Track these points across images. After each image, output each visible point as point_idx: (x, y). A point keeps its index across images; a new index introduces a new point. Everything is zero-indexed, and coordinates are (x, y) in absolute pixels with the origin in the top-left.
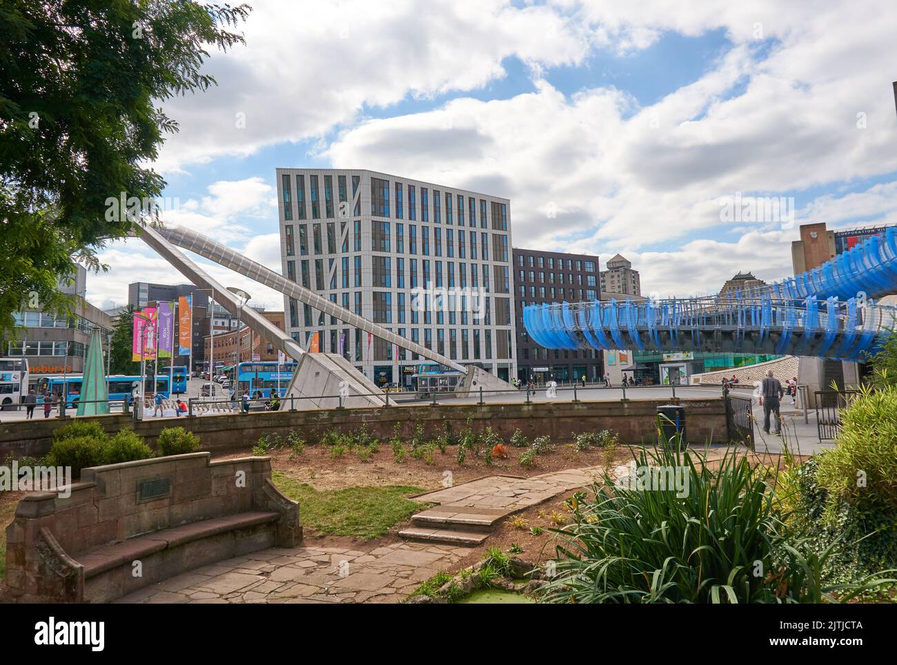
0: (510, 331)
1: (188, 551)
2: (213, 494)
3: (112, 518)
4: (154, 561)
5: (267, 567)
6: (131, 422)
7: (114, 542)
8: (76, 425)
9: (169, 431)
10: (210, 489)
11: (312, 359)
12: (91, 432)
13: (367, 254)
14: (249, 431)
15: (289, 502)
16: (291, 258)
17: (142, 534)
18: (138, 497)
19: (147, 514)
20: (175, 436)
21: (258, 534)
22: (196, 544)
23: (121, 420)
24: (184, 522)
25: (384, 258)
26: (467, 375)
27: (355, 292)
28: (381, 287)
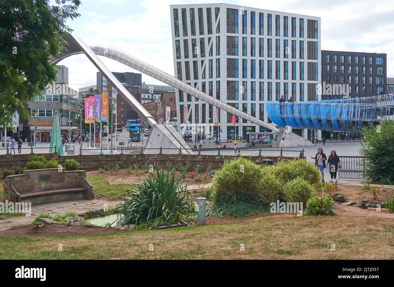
1: (54, 196)
2: (66, 181)
3: (32, 185)
4: (43, 198)
5: (75, 203)
6: (57, 156)
7: (33, 191)
8: (36, 157)
9: (68, 161)
10: (65, 179)
11: (157, 127)
12: (41, 160)
13: (224, 57)
14: (103, 162)
15: (90, 186)
16: (179, 60)
17: (41, 190)
18: (40, 180)
19: (43, 185)
20: (70, 162)
21: (79, 195)
22: (58, 195)
23: (53, 155)
24: (56, 189)
25: (235, 59)
26: (279, 134)
27: (216, 81)
28: (232, 77)
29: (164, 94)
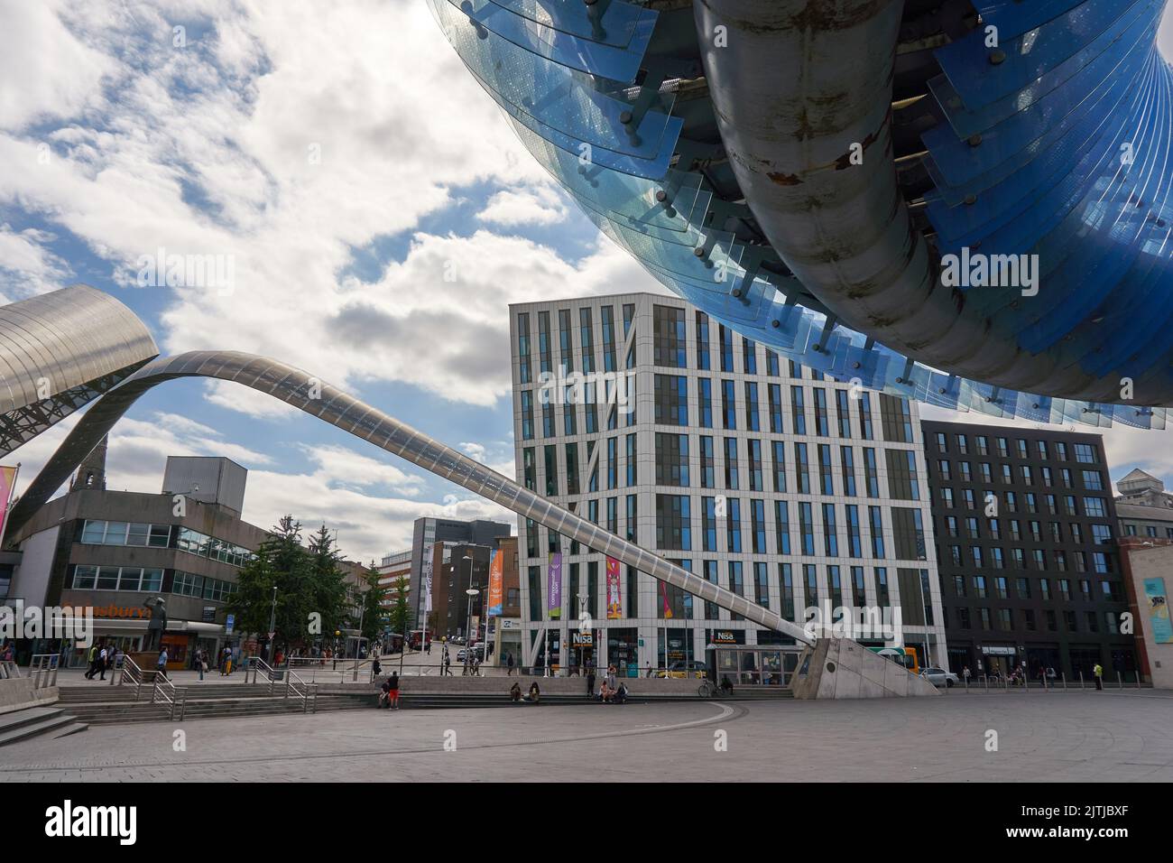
0: (925, 572)
13: (647, 430)
16: (529, 443)
25: (677, 436)
26: (814, 649)
27: (627, 496)
28: (672, 485)
29: (501, 543)
